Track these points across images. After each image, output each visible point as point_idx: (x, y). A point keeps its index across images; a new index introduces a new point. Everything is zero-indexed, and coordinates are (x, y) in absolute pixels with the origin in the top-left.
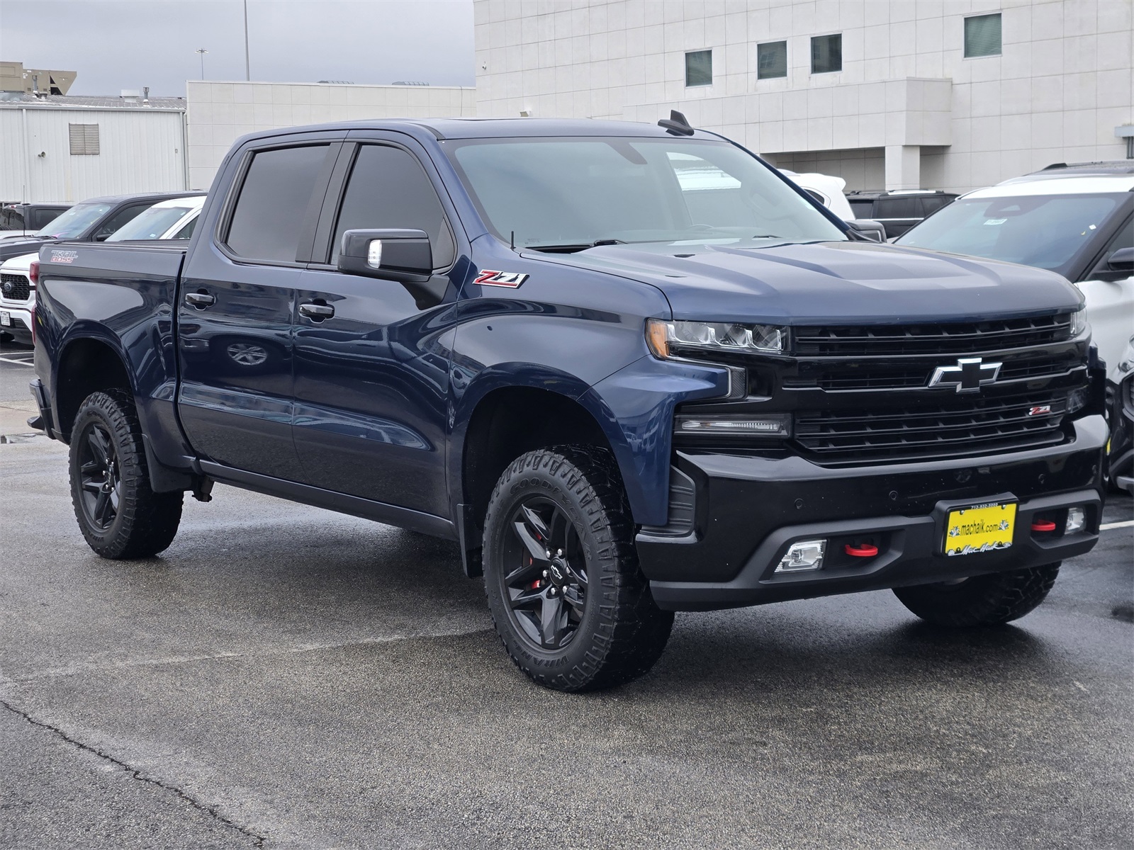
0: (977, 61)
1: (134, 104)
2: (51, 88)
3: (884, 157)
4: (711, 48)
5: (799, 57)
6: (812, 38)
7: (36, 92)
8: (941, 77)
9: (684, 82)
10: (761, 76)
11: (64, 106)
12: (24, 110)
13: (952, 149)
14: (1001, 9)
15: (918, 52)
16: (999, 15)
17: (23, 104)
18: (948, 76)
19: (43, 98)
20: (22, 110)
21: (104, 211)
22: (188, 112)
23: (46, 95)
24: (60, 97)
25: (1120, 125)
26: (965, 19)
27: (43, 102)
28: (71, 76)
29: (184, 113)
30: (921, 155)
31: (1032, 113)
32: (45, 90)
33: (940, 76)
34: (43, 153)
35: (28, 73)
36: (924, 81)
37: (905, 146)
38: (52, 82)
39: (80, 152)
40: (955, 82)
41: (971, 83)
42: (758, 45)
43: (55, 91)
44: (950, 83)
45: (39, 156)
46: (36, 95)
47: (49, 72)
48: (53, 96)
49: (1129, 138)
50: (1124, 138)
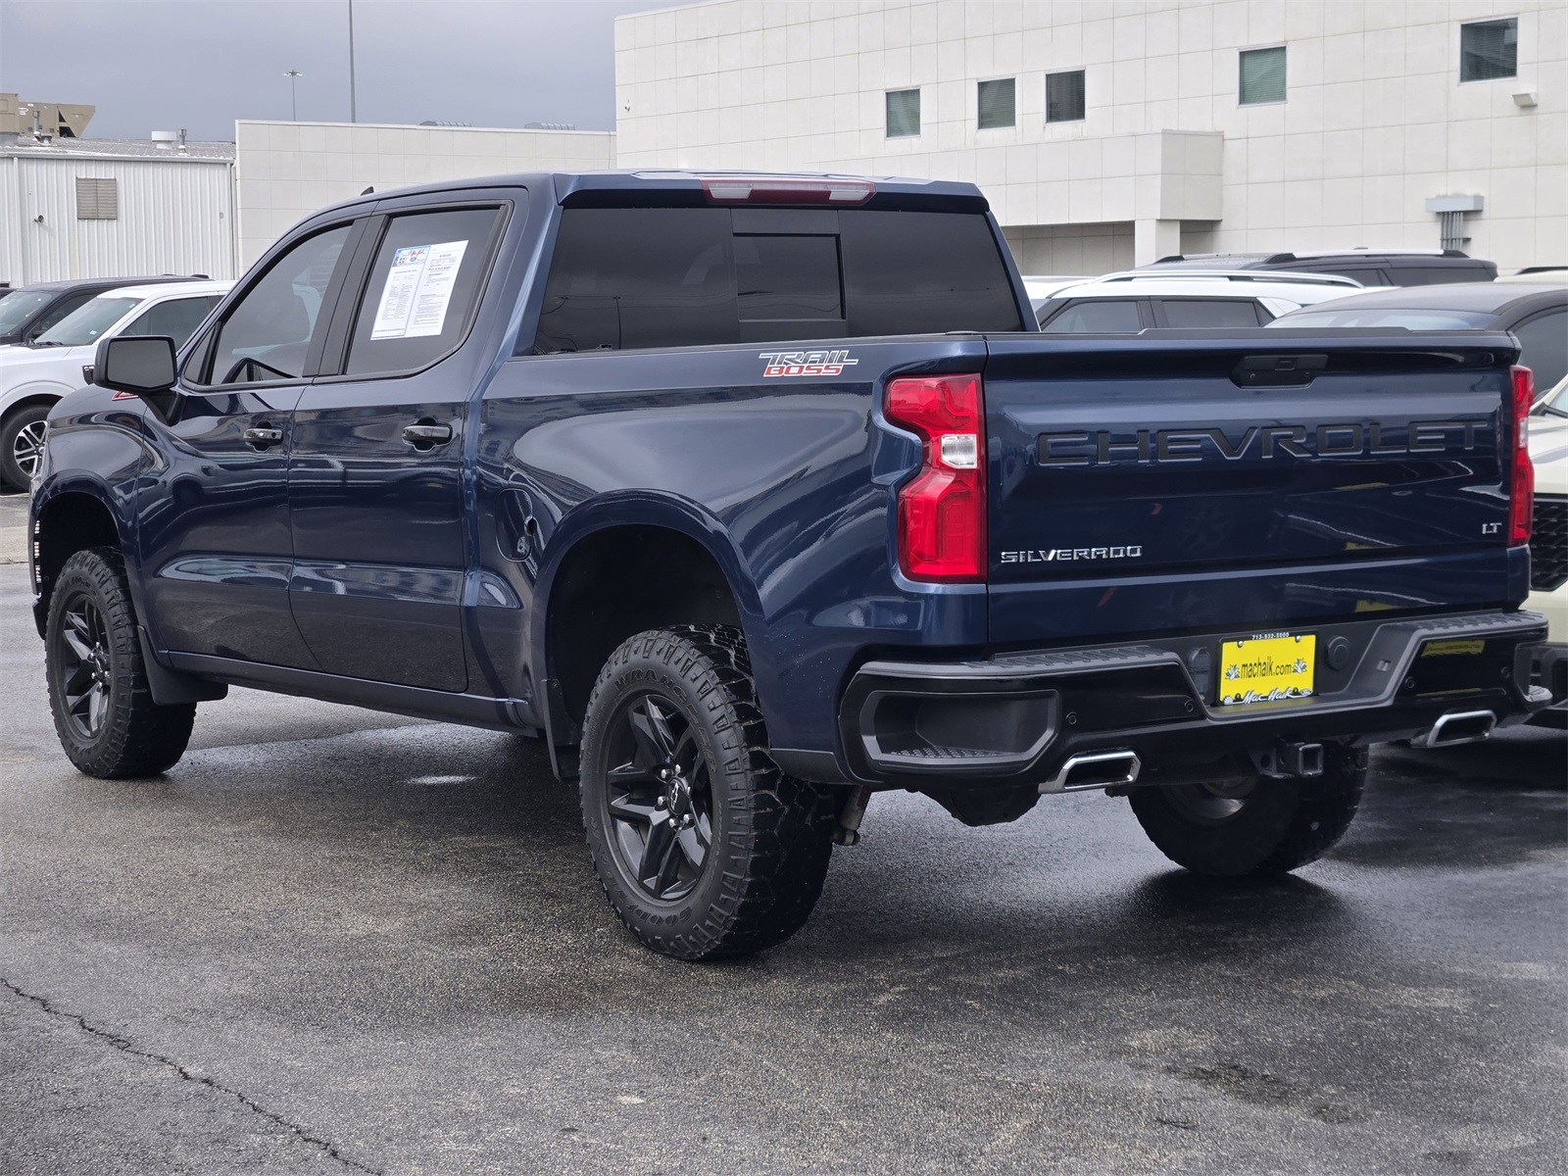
0: (1257, 111)
1: (167, 152)
2: (61, 128)
3: (1134, 234)
4: (919, 86)
5: (1031, 100)
6: (1047, 76)
7: (37, 133)
8: (1210, 130)
9: (884, 132)
10: (982, 125)
11: (71, 153)
12: (16, 159)
13: (1223, 226)
14: (1285, 41)
15: (1180, 96)
16: (1283, 49)
17: (16, 150)
18: (1219, 129)
19: (46, 142)
20: (12, 158)
21: (42, 301)
22: (237, 163)
23: (49, 138)
24: (70, 140)
25: (1434, 196)
26: (1241, 53)
27: (45, 149)
28: (87, 113)
29: (232, 165)
30: (1181, 233)
31: (1323, 179)
32: (52, 130)
33: (1208, 129)
34: (41, 218)
35: (28, 107)
36: (1186, 134)
37: (1160, 221)
38: (61, 119)
39: (90, 215)
40: (1226, 137)
41: (1247, 138)
42: (979, 83)
43: (66, 132)
44: (1220, 139)
45: (35, 220)
46: (37, 137)
47: (58, 106)
48: (62, 138)
49: (1444, 213)
50: (1438, 213)
